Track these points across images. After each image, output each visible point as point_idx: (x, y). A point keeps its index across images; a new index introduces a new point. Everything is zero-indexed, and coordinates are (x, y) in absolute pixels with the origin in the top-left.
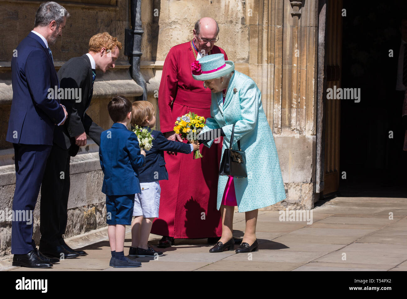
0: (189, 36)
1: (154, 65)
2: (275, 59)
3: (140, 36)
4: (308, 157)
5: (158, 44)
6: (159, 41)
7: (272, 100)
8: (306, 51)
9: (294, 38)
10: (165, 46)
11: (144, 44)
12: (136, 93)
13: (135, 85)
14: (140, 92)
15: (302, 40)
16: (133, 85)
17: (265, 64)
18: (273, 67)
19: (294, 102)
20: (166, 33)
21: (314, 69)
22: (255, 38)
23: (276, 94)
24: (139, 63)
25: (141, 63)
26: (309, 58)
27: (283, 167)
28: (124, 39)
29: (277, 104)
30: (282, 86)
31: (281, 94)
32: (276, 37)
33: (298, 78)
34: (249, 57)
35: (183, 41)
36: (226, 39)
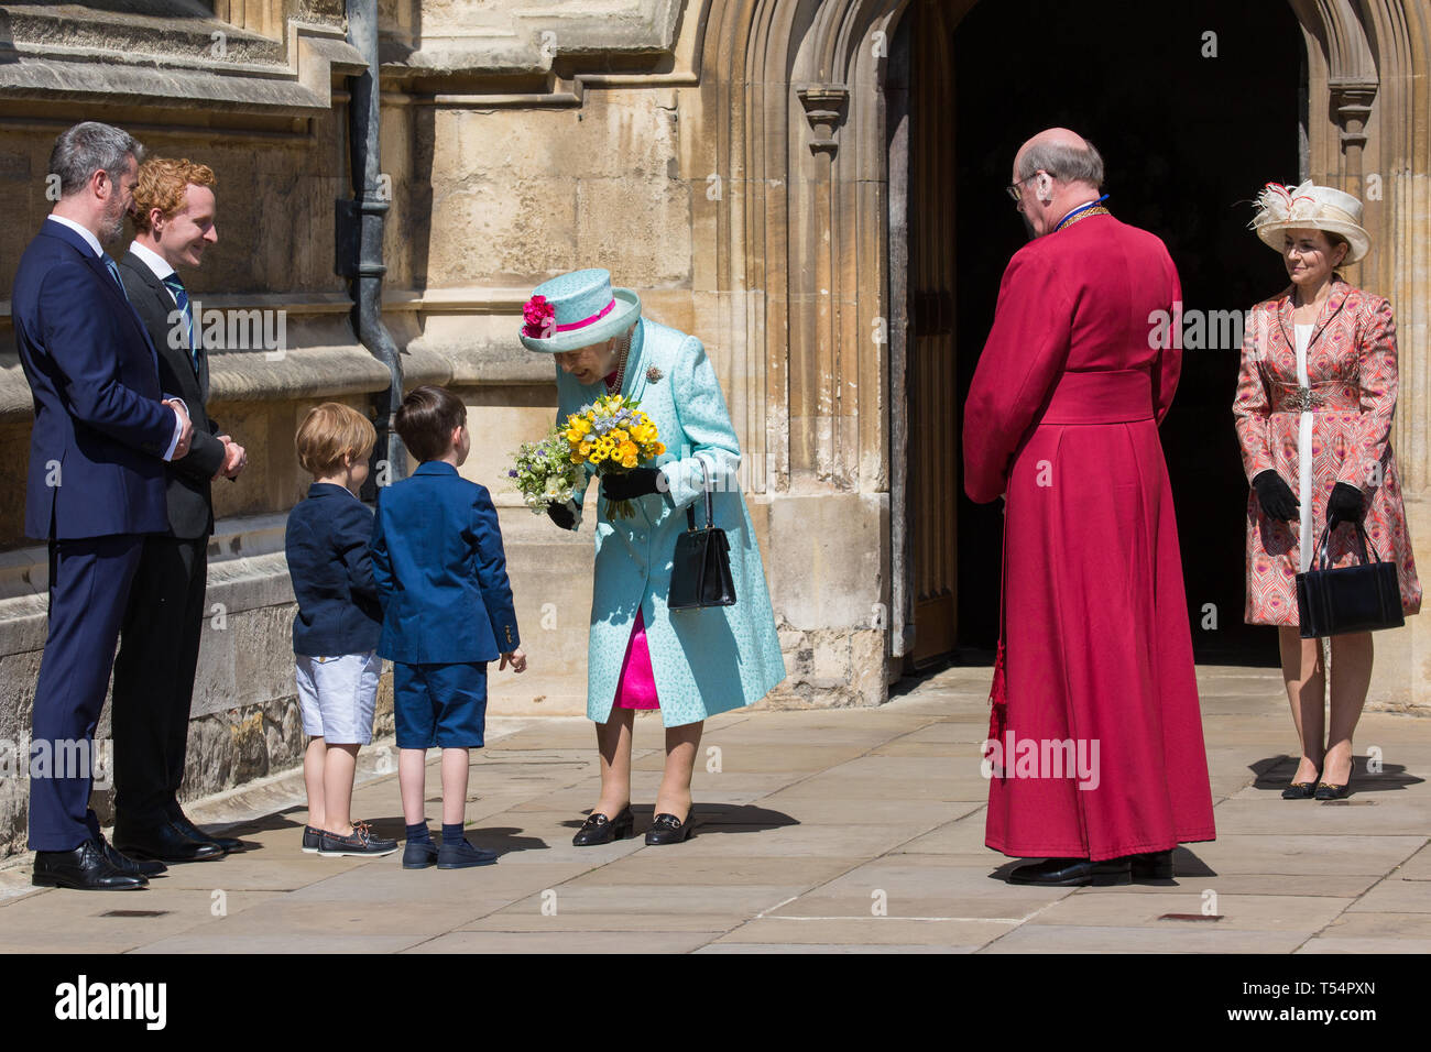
0: (519, 215)
1: (422, 301)
2: (768, 277)
3: (379, 219)
4: (868, 555)
5: (431, 239)
6: (433, 233)
7: (761, 394)
8: (854, 252)
9: (819, 216)
10: (450, 247)
11: (390, 240)
12: (370, 381)
13: (367, 358)
14: (382, 380)
15: (843, 218)
16: (362, 360)
17: (738, 291)
18: (763, 298)
19: (825, 397)
20: (453, 209)
21: (878, 301)
22: (708, 216)
23: (772, 376)
24: (377, 296)
25: (384, 297)
26: (863, 271)
27: (797, 585)
28: (333, 227)
29: (775, 406)
30: (789, 353)
31: (786, 376)
32: (767, 214)
33: (834, 328)
34: (691, 272)
35: (502, 230)
36: (624, 221)
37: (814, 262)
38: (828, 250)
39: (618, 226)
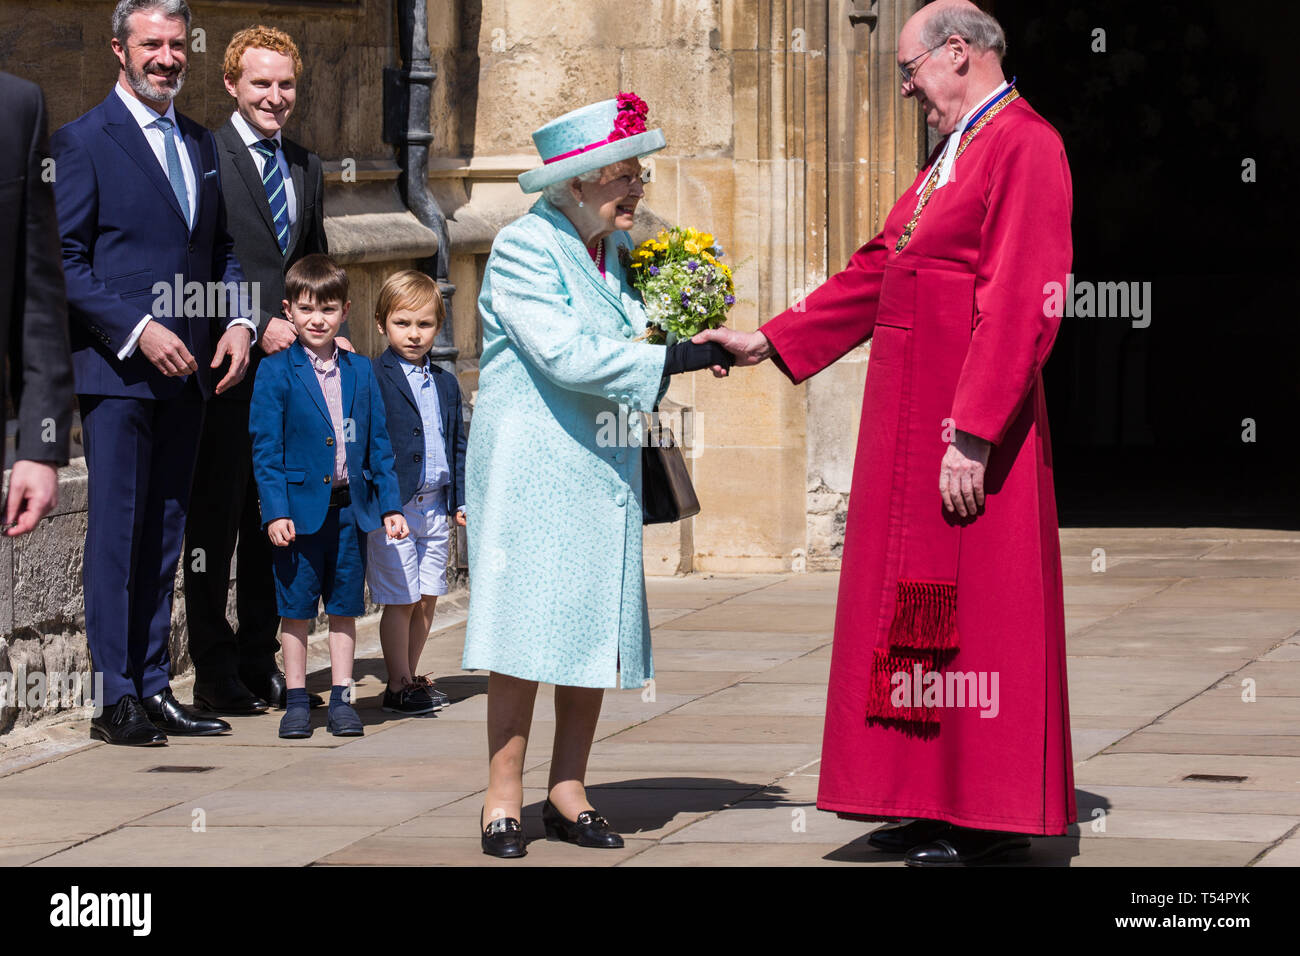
0: (563, 85)
1: (468, 168)
2: (807, 146)
3: (426, 88)
5: (478, 108)
6: (480, 102)
7: (801, 261)
8: (892, 122)
9: (858, 86)
10: (496, 115)
11: (437, 109)
12: (417, 247)
13: (415, 225)
14: (429, 246)
15: (881, 89)
16: (409, 226)
17: (779, 160)
18: (802, 167)
20: (499, 79)
21: (916, 170)
22: (749, 86)
23: (811, 244)
24: (424, 163)
25: (430, 164)
26: (901, 142)
27: (836, 448)
28: (381, 96)
29: (814, 273)
30: (828, 220)
31: (825, 243)
32: (808, 83)
33: (872, 196)
34: (732, 141)
35: (546, 99)
36: (667, 90)
37: (853, 132)
38: (866, 119)
39: (660, 96)
